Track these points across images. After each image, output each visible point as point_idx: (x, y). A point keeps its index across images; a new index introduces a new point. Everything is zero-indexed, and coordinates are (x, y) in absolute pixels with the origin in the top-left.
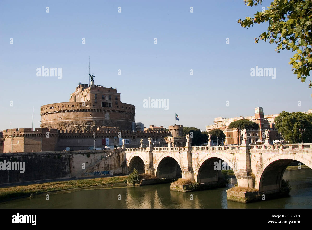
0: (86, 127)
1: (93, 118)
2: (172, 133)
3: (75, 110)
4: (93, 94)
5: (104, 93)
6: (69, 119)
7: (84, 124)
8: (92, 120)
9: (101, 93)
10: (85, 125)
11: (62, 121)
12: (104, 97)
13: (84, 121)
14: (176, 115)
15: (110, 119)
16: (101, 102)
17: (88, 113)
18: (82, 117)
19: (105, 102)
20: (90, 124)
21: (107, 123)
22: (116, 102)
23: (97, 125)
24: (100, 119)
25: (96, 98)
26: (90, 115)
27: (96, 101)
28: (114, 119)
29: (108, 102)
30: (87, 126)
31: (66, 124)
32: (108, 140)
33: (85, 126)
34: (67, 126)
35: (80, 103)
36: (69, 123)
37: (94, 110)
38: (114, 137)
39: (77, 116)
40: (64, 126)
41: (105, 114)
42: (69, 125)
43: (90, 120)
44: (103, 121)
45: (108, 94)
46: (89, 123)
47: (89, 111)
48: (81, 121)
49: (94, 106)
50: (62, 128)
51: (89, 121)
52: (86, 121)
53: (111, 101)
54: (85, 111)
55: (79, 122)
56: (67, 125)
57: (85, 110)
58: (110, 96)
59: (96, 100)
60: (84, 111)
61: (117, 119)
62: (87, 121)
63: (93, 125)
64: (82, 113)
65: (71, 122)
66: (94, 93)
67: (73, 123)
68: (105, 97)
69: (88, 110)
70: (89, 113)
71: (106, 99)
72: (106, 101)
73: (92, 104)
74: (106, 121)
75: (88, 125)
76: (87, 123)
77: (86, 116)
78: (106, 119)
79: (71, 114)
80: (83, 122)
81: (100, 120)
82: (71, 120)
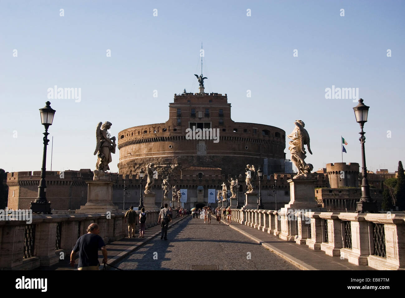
0: (162, 169)
1: (174, 153)
2: (331, 178)
3: (147, 138)
4: (174, 109)
5: (195, 106)
6: (139, 155)
7: (159, 163)
8: (173, 155)
9: (189, 106)
10: (162, 164)
11: (132, 158)
12: (195, 114)
13: (160, 157)
14: (343, 141)
15: (207, 154)
16: (189, 123)
17: (167, 142)
18: (158, 151)
19: (197, 121)
20: (170, 164)
21: (201, 160)
22: (221, 121)
23: (181, 166)
24: (188, 153)
25: (179, 116)
26: (170, 147)
27: (179, 121)
28: (215, 153)
29: (204, 121)
30: (165, 167)
31: (136, 164)
32: (186, 193)
33: (162, 167)
34: (137, 168)
35: (154, 126)
36: (139, 162)
37: (176, 137)
38: (197, 186)
39: (151, 149)
40: (134, 167)
41: (198, 144)
42: (139, 166)
43: (169, 155)
44: (193, 156)
45: (203, 106)
46: (168, 161)
47: (168, 139)
48: (156, 158)
49: (175, 130)
50: (131, 171)
51: (167, 157)
52: (163, 158)
53: (210, 118)
54: (162, 140)
55: (152, 159)
56: (138, 166)
57: (161, 138)
58: (207, 109)
59: (179, 119)
60: (159, 140)
61: (223, 153)
62: (165, 157)
63: (175, 164)
64: (158, 144)
65: (142, 160)
66: (175, 107)
67: (144, 162)
68: (197, 112)
69: (166, 137)
70: (168, 144)
71: (199, 117)
72: (197, 119)
73: (173, 126)
74: (199, 158)
75: (166, 165)
76: (164, 162)
77: (164, 148)
78: (199, 153)
79: (143, 146)
80: (159, 160)
81: (187, 156)
82: (142, 157)
